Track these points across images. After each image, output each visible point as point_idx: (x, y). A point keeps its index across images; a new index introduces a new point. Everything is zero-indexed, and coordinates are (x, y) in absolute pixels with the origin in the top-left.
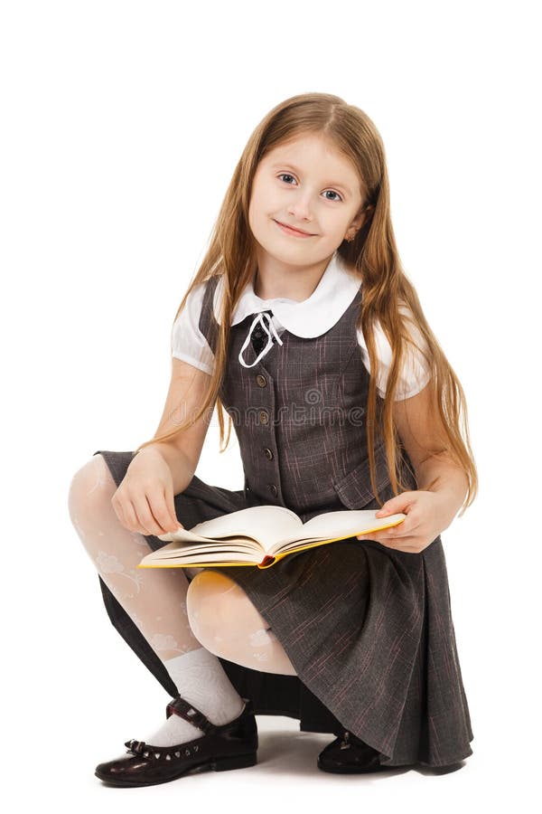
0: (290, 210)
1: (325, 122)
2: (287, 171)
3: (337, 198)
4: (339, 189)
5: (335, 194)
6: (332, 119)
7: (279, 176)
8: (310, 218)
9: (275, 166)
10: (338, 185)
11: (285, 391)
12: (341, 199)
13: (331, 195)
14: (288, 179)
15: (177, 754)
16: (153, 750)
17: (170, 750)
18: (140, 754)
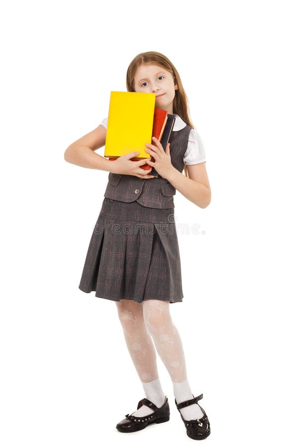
2: (143, 82)
3: (162, 78)
7: (142, 86)
12: (164, 77)
15: (146, 420)
16: (138, 418)
17: (144, 418)
18: (133, 421)
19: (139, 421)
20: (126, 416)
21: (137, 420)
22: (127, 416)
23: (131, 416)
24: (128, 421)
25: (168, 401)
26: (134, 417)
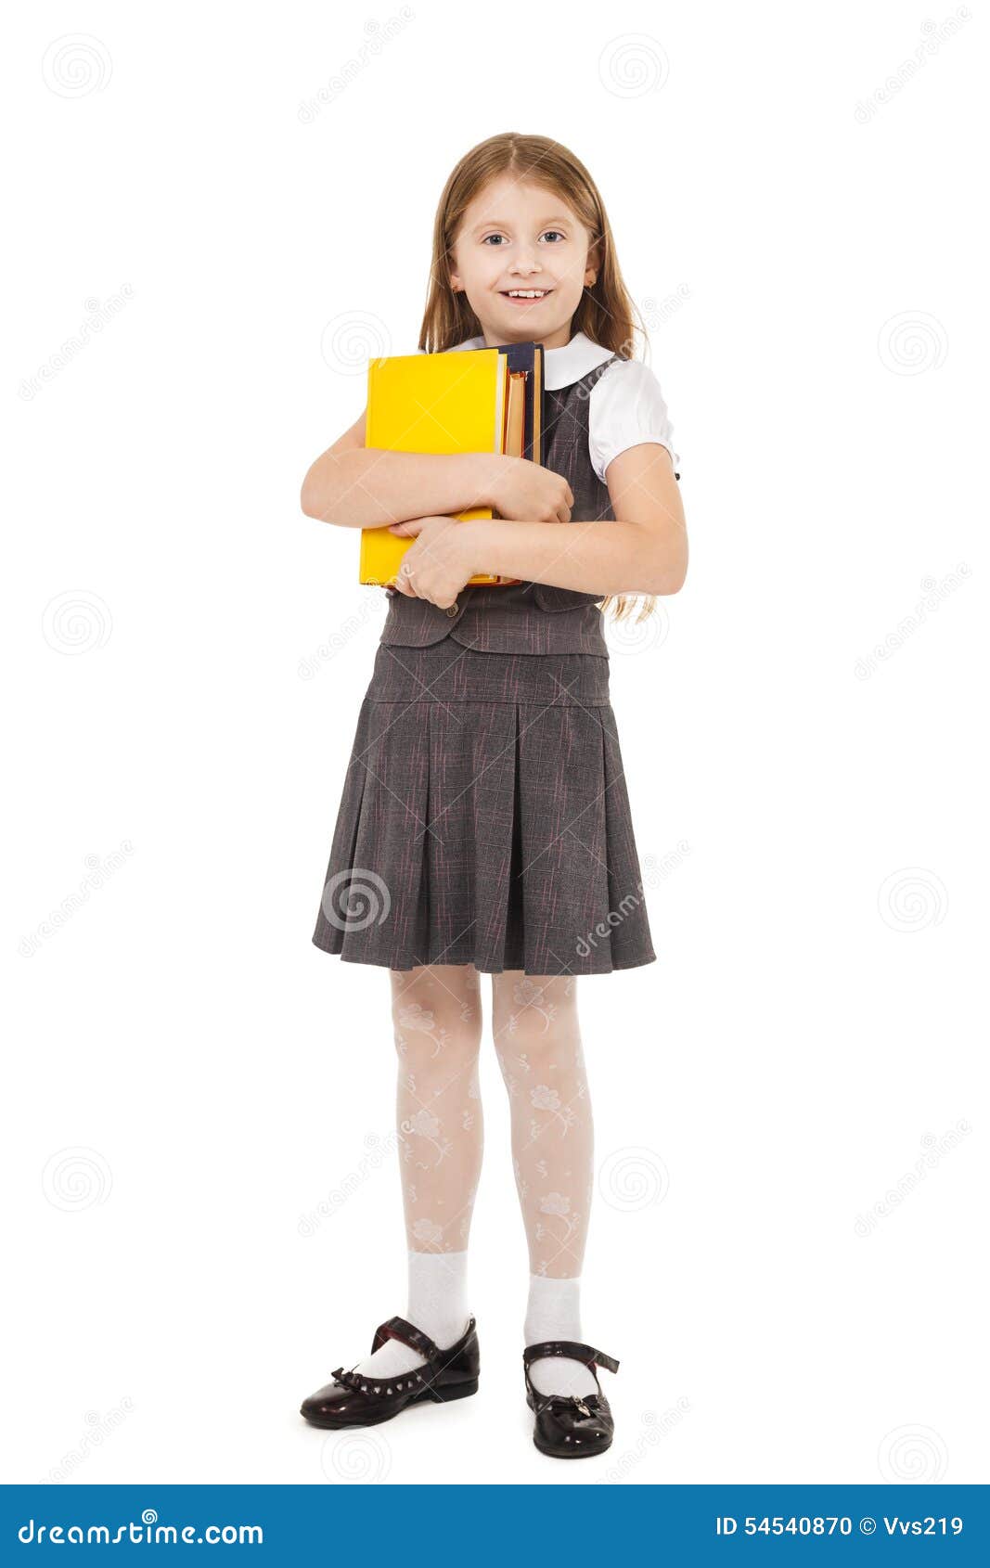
0: (512, 270)
1: (508, 158)
2: (493, 231)
3: (558, 237)
4: (555, 224)
5: (555, 233)
6: (515, 152)
7: (484, 241)
8: (539, 269)
10: (553, 223)
12: (563, 237)
13: (551, 237)
14: (496, 240)
15: (399, 1387)
16: (372, 1383)
17: (392, 1382)
18: (356, 1389)
19: (377, 1390)
20: (333, 1374)
21: (371, 1387)
22: (336, 1374)
23: (350, 1374)
24: (341, 1390)
25: (478, 1329)
26: (359, 1376)
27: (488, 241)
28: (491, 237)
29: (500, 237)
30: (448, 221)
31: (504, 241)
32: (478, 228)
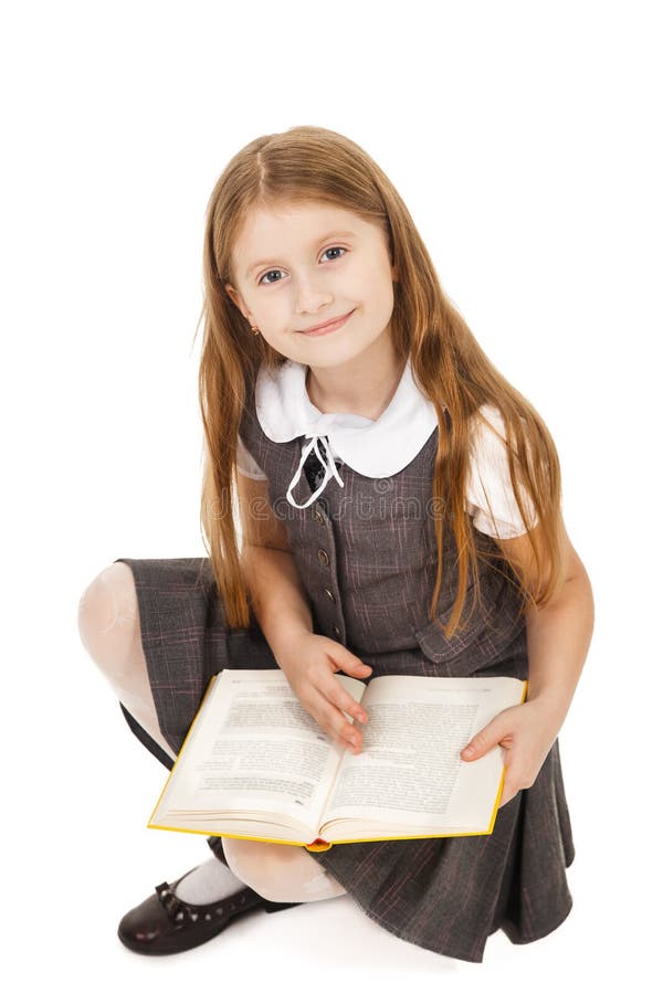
0: (299, 310)
3: (341, 252)
4: (331, 241)
5: (336, 249)
7: (261, 281)
8: (328, 300)
9: (247, 275)
10: (328, 238)
11: (349, 534)
12: (346, 250)
13: (334, 253)
14: (273, 277)
27: (266, 280)
28: (269, 274)
29: (278, 272)
30: (219, 266)
31: (283, 275)
32: (251, 269)
